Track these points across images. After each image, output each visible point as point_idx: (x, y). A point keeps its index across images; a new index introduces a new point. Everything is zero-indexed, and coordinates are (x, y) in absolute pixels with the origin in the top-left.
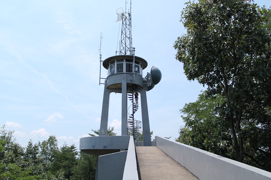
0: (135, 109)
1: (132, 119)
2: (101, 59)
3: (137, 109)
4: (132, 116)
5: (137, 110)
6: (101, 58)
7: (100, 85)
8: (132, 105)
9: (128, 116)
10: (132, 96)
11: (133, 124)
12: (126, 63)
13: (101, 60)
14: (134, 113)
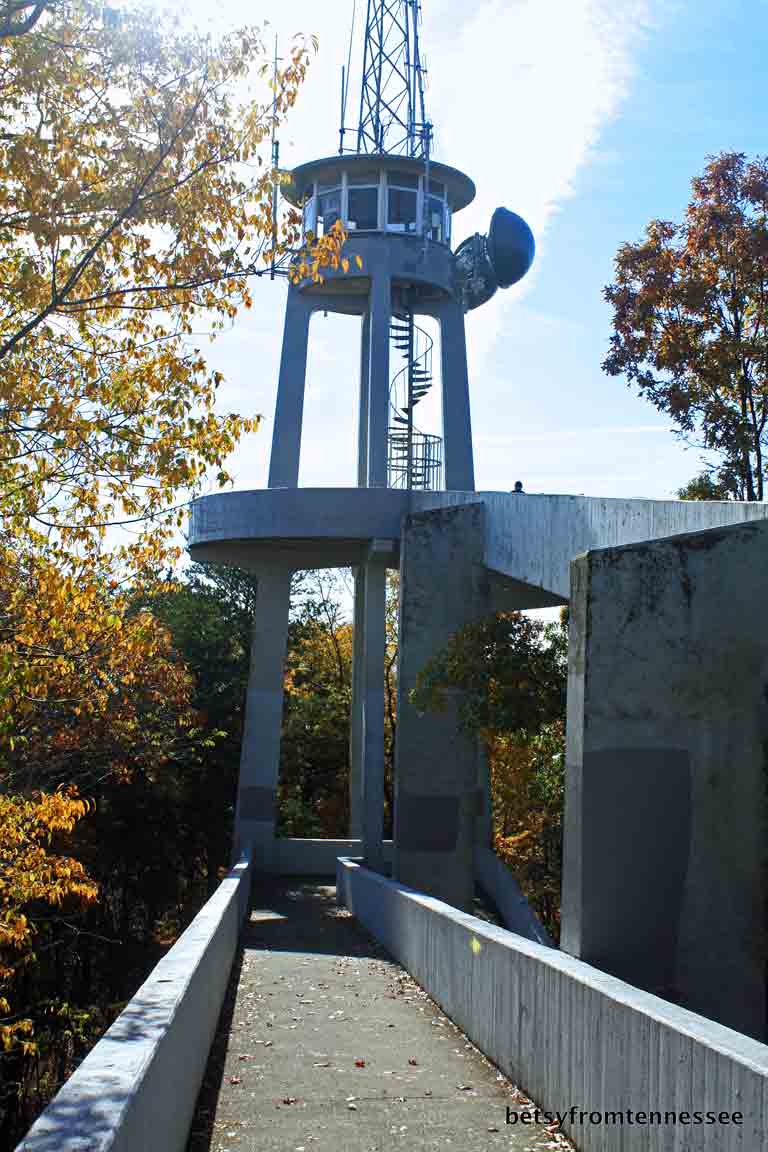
0: (419, 387)
1: (406, 426)
2: (277, 164)
3: (429, 386)
4: (405, 416)
5: (426, 390)
6: (277, 157)
7: (272, 279)
8: (407, 370)
9: (392, 414)
10: (405, 333)
11: (409, 449)
12: (390, 190)
13: (280, 167)
14: (413, 402)
